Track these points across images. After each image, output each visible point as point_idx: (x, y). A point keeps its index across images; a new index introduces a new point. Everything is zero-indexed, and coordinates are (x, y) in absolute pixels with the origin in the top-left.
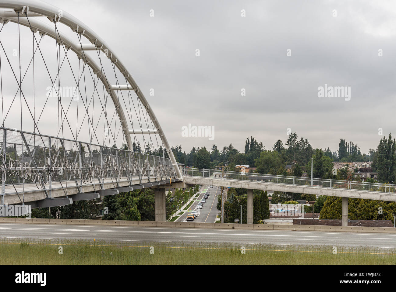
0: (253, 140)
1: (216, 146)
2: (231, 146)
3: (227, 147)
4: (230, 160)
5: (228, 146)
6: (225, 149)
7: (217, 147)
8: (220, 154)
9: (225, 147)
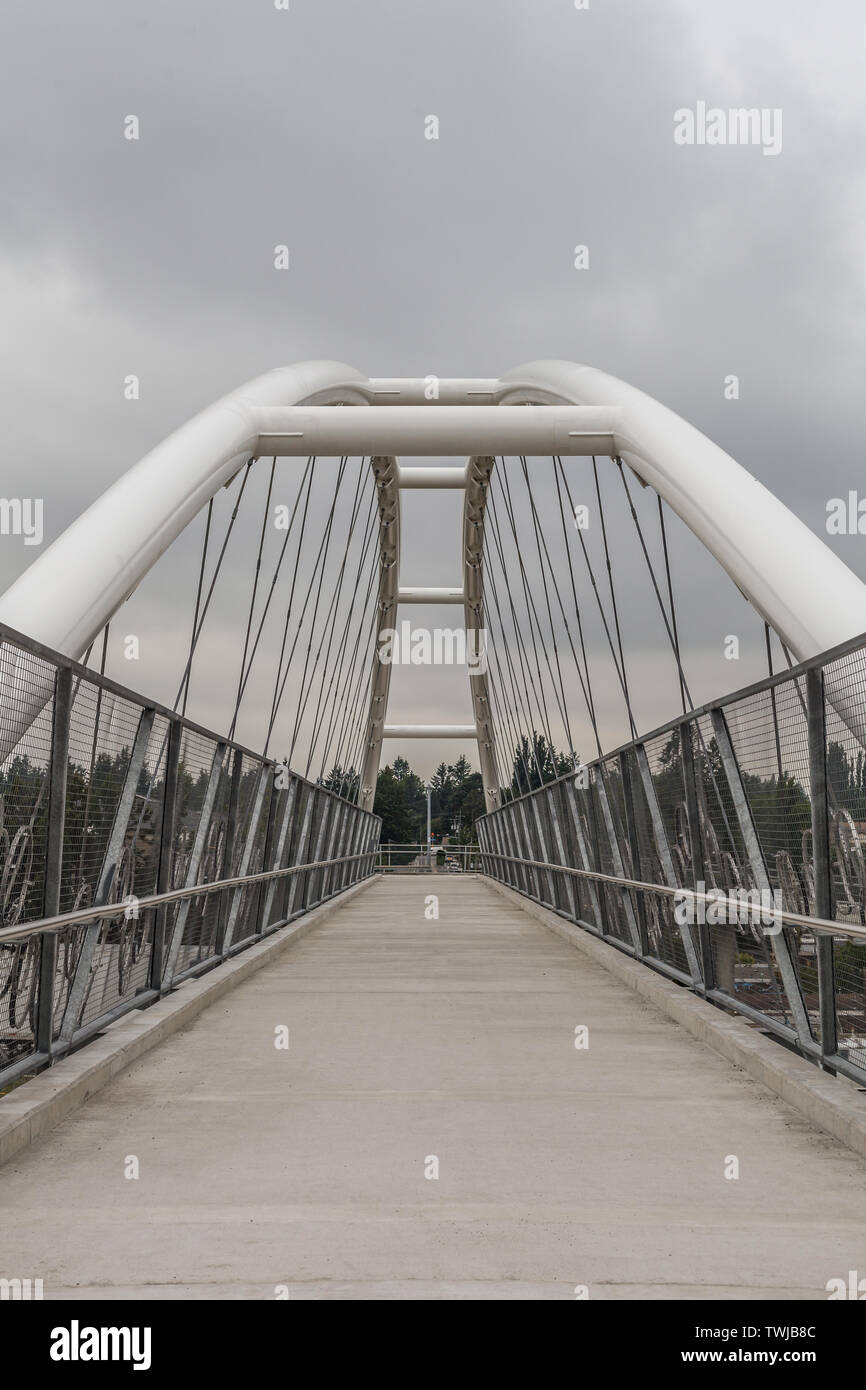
0: (540, 744)
1: (406, 763)
2: (462, 763)
3: (450, 767)
4: (468, 813)
5: (453, 763)
6: (441, 772)
7: (409, 765)
8: (422, 790)
9: (443, 767)
